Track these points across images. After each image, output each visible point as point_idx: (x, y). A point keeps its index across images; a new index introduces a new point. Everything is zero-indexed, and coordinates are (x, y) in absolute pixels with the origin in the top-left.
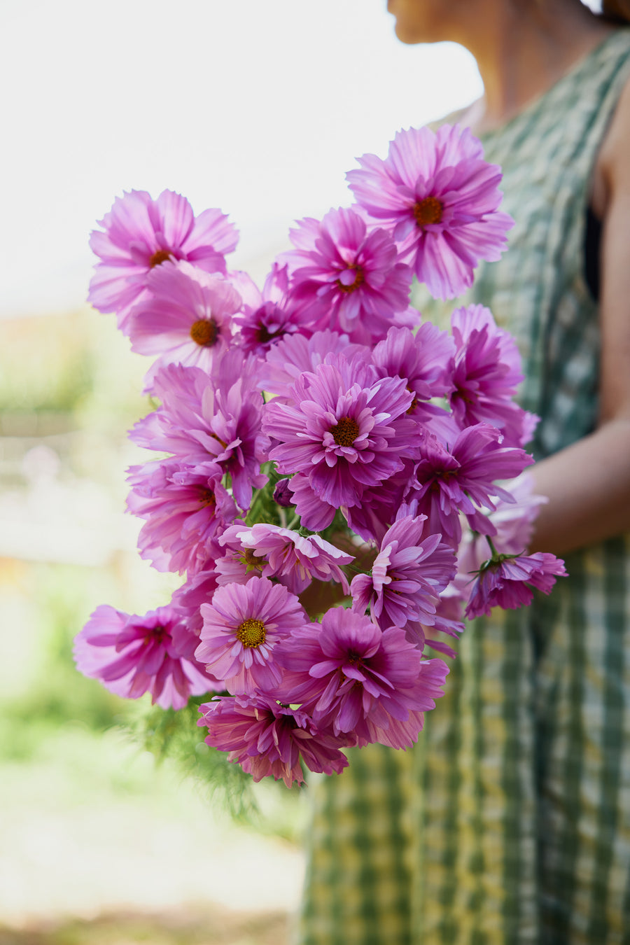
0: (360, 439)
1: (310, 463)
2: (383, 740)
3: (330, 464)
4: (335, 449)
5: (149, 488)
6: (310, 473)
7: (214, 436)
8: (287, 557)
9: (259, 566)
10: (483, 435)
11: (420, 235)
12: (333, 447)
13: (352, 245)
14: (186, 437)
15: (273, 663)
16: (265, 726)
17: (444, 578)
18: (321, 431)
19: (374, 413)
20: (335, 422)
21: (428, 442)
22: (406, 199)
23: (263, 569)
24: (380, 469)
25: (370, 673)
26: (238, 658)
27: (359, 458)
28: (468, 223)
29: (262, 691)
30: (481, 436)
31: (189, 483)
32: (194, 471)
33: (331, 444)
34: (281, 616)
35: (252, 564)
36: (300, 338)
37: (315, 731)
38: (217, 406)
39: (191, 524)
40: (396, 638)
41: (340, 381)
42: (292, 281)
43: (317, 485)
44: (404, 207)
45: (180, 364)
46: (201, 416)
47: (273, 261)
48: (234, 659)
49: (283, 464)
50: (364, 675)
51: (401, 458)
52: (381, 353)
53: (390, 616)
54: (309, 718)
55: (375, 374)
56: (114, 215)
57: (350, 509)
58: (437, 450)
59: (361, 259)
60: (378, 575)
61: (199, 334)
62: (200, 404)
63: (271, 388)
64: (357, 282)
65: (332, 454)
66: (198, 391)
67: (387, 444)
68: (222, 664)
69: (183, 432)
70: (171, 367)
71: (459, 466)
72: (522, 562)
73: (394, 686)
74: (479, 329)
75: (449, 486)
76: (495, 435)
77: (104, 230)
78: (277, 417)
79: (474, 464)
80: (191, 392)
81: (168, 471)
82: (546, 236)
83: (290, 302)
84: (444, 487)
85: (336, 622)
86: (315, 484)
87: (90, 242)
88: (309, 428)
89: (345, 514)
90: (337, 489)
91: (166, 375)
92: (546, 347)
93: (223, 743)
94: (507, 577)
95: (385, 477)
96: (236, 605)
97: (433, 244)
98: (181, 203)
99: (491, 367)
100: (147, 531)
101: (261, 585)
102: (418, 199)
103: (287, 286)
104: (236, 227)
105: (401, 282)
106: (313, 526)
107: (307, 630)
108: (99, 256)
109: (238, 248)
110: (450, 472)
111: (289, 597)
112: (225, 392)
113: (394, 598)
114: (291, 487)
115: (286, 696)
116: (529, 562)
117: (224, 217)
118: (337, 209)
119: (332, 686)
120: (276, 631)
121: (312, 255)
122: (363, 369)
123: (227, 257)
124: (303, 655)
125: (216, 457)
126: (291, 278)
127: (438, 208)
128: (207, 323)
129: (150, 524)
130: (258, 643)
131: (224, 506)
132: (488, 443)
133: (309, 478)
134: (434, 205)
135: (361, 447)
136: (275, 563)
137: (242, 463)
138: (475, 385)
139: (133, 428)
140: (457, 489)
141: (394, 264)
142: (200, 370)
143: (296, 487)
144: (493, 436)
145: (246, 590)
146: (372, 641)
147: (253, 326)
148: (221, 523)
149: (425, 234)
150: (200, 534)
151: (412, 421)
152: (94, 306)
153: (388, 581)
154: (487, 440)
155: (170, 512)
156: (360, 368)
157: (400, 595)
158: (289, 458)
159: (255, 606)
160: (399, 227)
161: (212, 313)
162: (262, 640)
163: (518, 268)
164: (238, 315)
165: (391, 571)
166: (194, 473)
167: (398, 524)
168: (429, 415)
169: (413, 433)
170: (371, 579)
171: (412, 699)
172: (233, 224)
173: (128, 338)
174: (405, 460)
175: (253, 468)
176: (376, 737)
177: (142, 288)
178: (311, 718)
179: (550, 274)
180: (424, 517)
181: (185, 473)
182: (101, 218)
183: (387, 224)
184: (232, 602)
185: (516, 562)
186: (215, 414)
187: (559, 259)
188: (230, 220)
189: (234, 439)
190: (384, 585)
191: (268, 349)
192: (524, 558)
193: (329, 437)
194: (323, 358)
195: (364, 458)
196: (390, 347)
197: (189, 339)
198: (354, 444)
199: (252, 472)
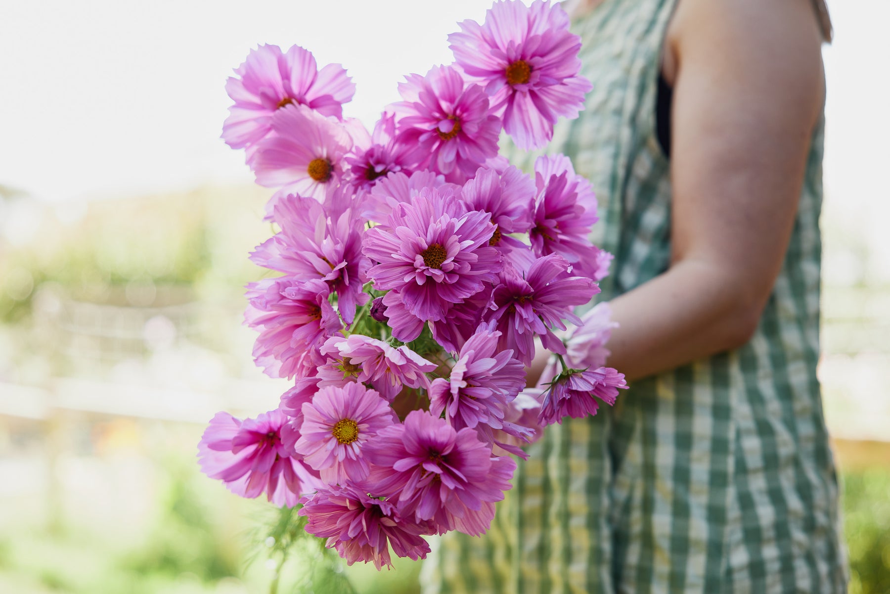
0: (446, 262)
1: (403, 281)
2: (460, 528)
3: (420, 282)
4: (425, 270)
5: (264, 301)
6: (402, 290)
7: (324, 259)
8: (378, 365)
9: (355, 373)
10: (556, 265)
11: (511, 92)
12: (423, 268)
13: (451, 100)
14: (299, 259)
15: (363, 458)
16: (356, 515)
17: (514, 389)
18: (414, 254)
19: (460, 241)
20: (425, 246)
21: (506, 269)
22: (500, 61)
23: (358, 376)
24: (464, 290)
25: (448, 469)
26: (333, 451)
27: (445, 278)
28: (551, 85)
29: (353, 482)
30: (554, 266)
31: (300, 297)
32: (304, 286)
33: (422, 265)
34: (372, 418)
35: (349, 371)
36: (403, 175)
37: (399, 518)
38: (328, 232)
39: (299, 334)
40: (470, 438)
41: (432, 212)
42: (399, 128)
43: (408, 300)
44: (498, 68)
45: (298, 194)
46: (314, 241)
47: (383, 110)
48: (328, 453)
49: (379, 282)
50: (442, 469)
51: (483, 281)
52: (470, 190)
53: (464, 418)
54: (394, 508)
55: (464, 208)
56: (248, 66)
57: (435, 323)
58: (513, 276)
59: (458, 112)
60: (455, 380)
61: (315, 171)
62: (313, 230)
63: (374, 218)
64: (454, 130)
65: (421, 274)
66: (312, 219)
67: (470, 268)
68: (318, 457)
69: (297, 253)
70: (290, 197)
71: (532, 290)
72: (588, 375)
73: (467, 479)
74: (558, 175)
75: (523, 308)
76: (565, 265)
77: (239, 77)
78: (376, 241)
79: (547, 291)
80: (306, 220)
81: (282, 287)
82: (623, 101)
83: (396, 147)
84: (519, 308)
85: (417, 423)
86: (406, 300)
87: (226, 87)
88: (403, 250)
89: (432, 328)
90: (426, 306)
91: (285, 205)
92: (623, 199)
93: (321, 530)
94: (574, 388)
95: (466, 296)
96: (334, 406)
97: (522, 102)
98: (306, 57)
99: (568, 209)
100: (262, 341)
101: (356, 389)
102: (510, 61)
103: (394, 132)
104: (353, 81)
105: (492, 132)
106: (403, 337)
107: (391, 430)
108: (233, 99)
109: (354, 98)
110: (526, 297)
111: (380, 401)
112: (335, 220)
113: (468, 401)
114: (384, 303)
115: (374, 488)
116: (594, 375)
117: (344, 71)
118: (439, 66)
119: (414, 479)
120: (367, 430)
121: (416, 106)
122: (453, 203)
123: (344, 106)
124: (390, 453)
125: (325, 276)
126: (397, 125)
127: (527, 70)
128: (323, 161)
129: (265, 334)
130: (351, 440)
131: (329, 319)
132: (560, 273)
133: (400, 296)
134: (523, 67)
135: (447, 269)
136: (369, 370)
137: (347, 282)
138: (553, 223)
139: (254, 250)
140: (531, 311)
141: (485, 115)
142: (315, 200)
143: (389, 303)
144: (563, 267)
145: (344, 393)
146: (449, 440)
147: (362, 165)
148: (324, 335)
149: (515, 92)
150: (306, 344)
151: (493, 249)
152: (226, 143)
153: (464, 385)
154: (558, 270)
155: (282, 323)
156: (451, 202)
157: (475, 400)
158: (385, 277)
159: (350, 408)
160: (491, 84)
161: (328, 154)
162: (355, 438)
163: (598, 130)
164: (349, 155)
165: (466, 377)
166: (304, 289)
167: (476, 337)
168: (511, 247)
169: (494, 260)
170: (449, 384)
171: (485, 492)
172: (350, 78)
173: (253, 172)
174: (485, 283)
175: (357, 287)
176: (455, 526)
177: (269, 130)
178: (396, 508)
179: (626, 134)
180: (499, 334)
181: (297, 288)
182: (237, 67)
183: (481, 82)
184: (330, 403)
185: (583, 375)
186: (325, 238)
187: (634, 121)
188: (348, 74)
189: (340, 262)
190: (460, 388)
191: (374, 185)
192: (590, 372)
193: (419, 259)
194: (419, 192)
195: (449, 278)
196: (478, 186)
197: (307, 175)
198: (441, 267)
199: (356, 291)
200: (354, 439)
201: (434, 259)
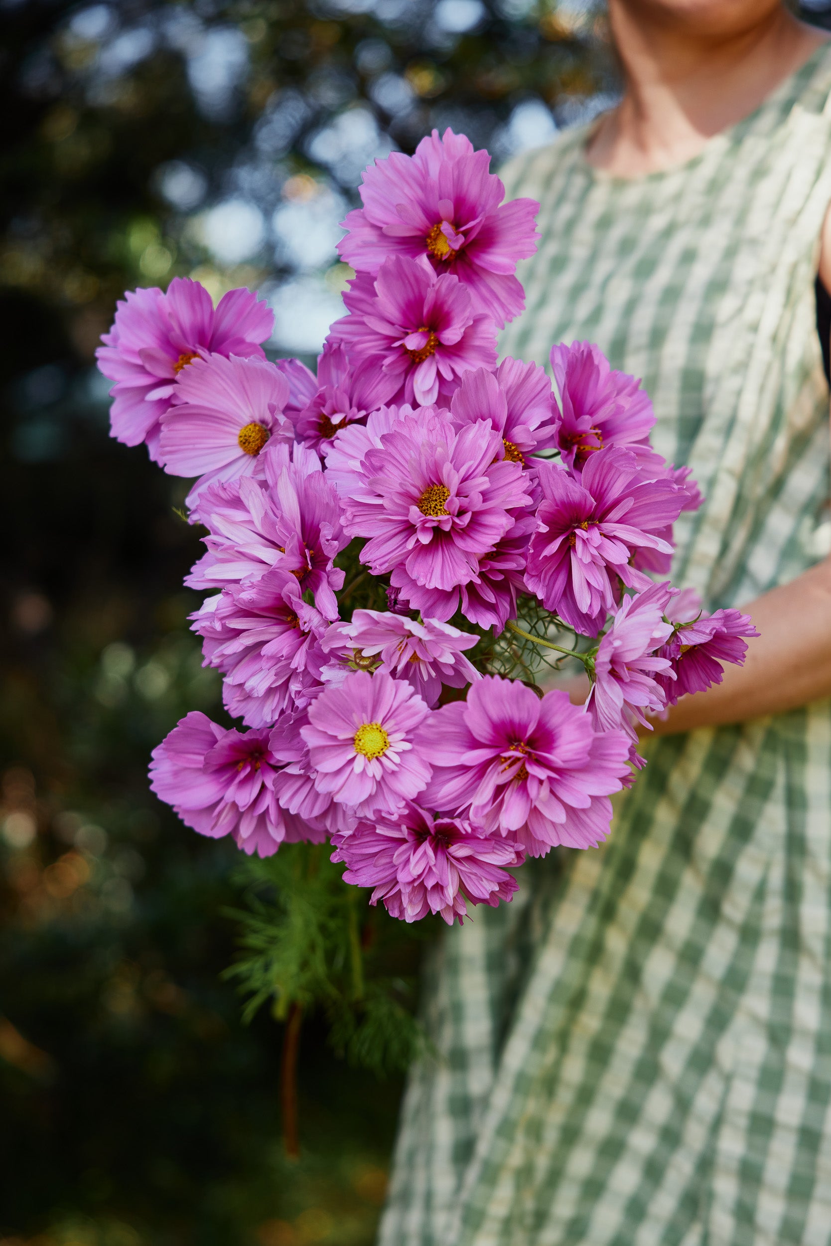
3: (426, 540)
4: (425, 521)
12: (422, 519)
16: (415, 846)
18: (406, 507)
27: (454, 522)
61: (247, 440)
64: (428, 344)
65: (424, 529)
67: (481, 499)
72: (700, 625)
116: (708, 623)
135: (453, 509)
192: (703, 621)
193: (414, 511)
195: (458, 520)
200: (386, 746)
201: (436, 505)
